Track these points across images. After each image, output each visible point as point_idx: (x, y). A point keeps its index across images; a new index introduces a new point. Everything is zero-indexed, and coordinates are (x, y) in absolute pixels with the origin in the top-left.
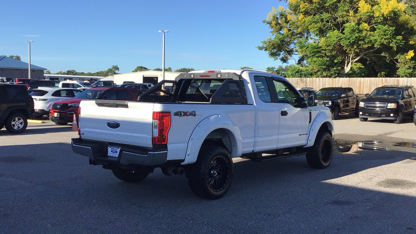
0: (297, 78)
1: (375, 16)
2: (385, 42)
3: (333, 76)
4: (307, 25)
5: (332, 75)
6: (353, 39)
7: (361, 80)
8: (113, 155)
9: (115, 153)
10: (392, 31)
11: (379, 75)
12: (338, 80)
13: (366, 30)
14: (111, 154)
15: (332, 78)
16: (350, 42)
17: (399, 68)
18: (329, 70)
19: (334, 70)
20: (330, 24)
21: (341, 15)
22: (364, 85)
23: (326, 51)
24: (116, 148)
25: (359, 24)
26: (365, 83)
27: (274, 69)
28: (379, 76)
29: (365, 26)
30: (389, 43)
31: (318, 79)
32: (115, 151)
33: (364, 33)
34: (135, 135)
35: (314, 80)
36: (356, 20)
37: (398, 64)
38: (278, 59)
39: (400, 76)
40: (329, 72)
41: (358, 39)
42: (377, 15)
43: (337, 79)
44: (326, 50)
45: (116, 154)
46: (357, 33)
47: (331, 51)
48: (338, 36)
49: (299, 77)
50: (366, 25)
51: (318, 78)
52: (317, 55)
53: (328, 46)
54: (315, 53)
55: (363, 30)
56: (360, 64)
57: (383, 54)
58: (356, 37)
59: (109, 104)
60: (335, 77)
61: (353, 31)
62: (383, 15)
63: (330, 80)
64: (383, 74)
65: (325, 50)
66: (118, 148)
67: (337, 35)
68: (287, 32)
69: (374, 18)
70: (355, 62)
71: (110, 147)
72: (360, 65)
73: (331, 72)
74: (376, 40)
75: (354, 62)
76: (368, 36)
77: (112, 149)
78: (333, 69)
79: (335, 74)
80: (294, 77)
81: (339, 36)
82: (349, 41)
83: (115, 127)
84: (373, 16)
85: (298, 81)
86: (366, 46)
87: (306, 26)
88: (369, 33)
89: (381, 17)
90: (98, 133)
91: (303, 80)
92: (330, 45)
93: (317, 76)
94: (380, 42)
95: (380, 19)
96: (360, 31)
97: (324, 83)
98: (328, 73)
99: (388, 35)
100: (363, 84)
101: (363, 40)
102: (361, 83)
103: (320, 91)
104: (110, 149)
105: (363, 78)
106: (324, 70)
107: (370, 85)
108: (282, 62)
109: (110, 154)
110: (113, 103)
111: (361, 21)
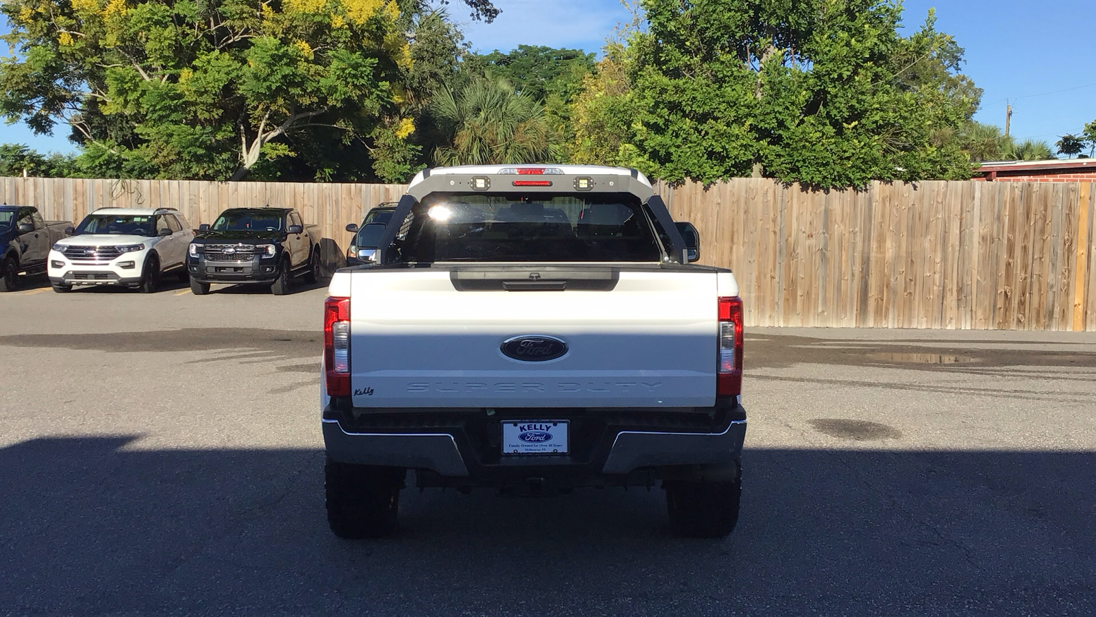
0: (109, 181)
1: (333, 25)
2: (355, 94)
3: (221, 177)
4: (136, 29)
5: (218, 173)
6: (277, 82)
7: (296, 189)
8: (529, 448)
9: (538, 440)
10: (370, 67)
11: (318, 175)
12: (234, 188)
13: (307, 60)
14: (517, 446)
15: (216, 182)
16: (269, 88)
17: (377, 159)
18: (212, 161)
19: (223, 159)
20: (197, 34)
21: (238, 12)
22: (306, 202)
23: (197, 107)
24: (543, 424)
25: (285, 42)
26: (306, 195)
27: (25, 150)
28: (318, 180)
29: (304, 48)
30: (362, 97)
31: (174, 183)
32: (540, 436)
33: (302, 67)
34: (643, 373)
35: (164, 185)
36: (281, 31)
37: (371, 150)
38: (22, 120)
39: (384, 179)
40: (211, 165)
41: (289, 81)
42: (339, 25)
43: (230, 185)
44: (197, 104)
45: (544, 443)
46: (286, 64)
47: (210, 107)
48: (230, 69)
49: (111, 177)
50: (305, 45)
51: (177, 181)
52: (174, 116)
53: (201, 94)
54: (168, 112)
55: (299, 58)
56: (284, 146)
57: (341, 124)
58: (284, 77)
59: (533, 281)
60: (227, 180)
61: (276, 59)
62: (350, 26)
63: (211, 186)
64: (329, 174)
65: (194, 104)
66: (555, 425)
67: (228, 66)
68: (70, 42)
69: (331, 29)
70: (269, 142)
71: (515, 425)
72: (285, 150)
73: (217, 164)
74: (332, 90)
75: (267, 140)
76: (312, 76)
77: (522, 429)
78: (221, 158)
79: (227, 172)
80: (103, 176)
81: (233, 70)
82: (268, 83)
83: (546, 356)
84: (329, 26)
85: (112, 188)
86: (306, 101)
87: (132, 30)
88: (314, 68)
89: (346, 29)
91: (129, 185)
92: (206, 92)
93: (170, 175)
94: (344, 95)
95: (344, 35)
96: (293, 61)
97: (195, 196)
98: (209, 166)
99: (363, 78)
100: (303, 198)
101: (300, 85)
102: (298, 196)
103: (222, 218)
104: (511, 431)
105: (302, 184)
106: (198, 159)
107: (320, 202)
108: (34, 129)
109: (515, 448)
111: (291, 35)
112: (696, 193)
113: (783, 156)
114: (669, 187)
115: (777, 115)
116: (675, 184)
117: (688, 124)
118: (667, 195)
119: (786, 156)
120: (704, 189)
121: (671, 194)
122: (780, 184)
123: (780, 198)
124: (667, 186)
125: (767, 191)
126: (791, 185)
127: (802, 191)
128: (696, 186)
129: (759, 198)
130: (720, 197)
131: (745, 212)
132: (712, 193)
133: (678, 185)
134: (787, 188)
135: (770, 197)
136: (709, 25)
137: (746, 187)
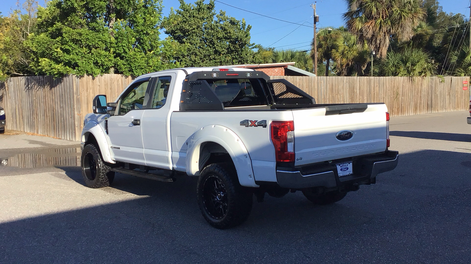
24: (346, 164)
32: (345, 168)
34: (371, 141)
45: (346, 171)
59: (348, 110)
66: (349, 164)
71: (339, 165)
77: (341, 166)
83: (348, 138)
90: (326, 151)
104: (339, 168)
109: (341, 174)
110: (354, 108)
112: (89, 81)
113: (126, 65)
114: (77, 78)
115: (124, 47)
116: (80, 77)
117: (85, 50)
118: (76, 82)
119: (127, 65)
120: (92, 79)
121: (78, 81)
122: (123, 76)
123: (124, 82)
124: (76, 78)
125: (119, 80)
126: (128, 77)
127: (132, 80)
128: (89, 78)
129: (116, 83)
130: (100, 83)
131: (110, 89)
132: (96, 81)
133: (81, 77)
134: (126, 78)
135: (120, 83)
136: (93, 6)
137: (110, 78)
